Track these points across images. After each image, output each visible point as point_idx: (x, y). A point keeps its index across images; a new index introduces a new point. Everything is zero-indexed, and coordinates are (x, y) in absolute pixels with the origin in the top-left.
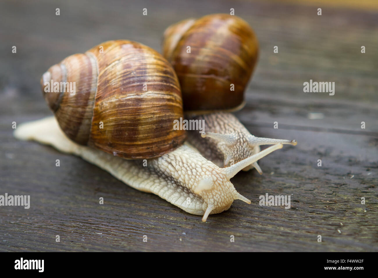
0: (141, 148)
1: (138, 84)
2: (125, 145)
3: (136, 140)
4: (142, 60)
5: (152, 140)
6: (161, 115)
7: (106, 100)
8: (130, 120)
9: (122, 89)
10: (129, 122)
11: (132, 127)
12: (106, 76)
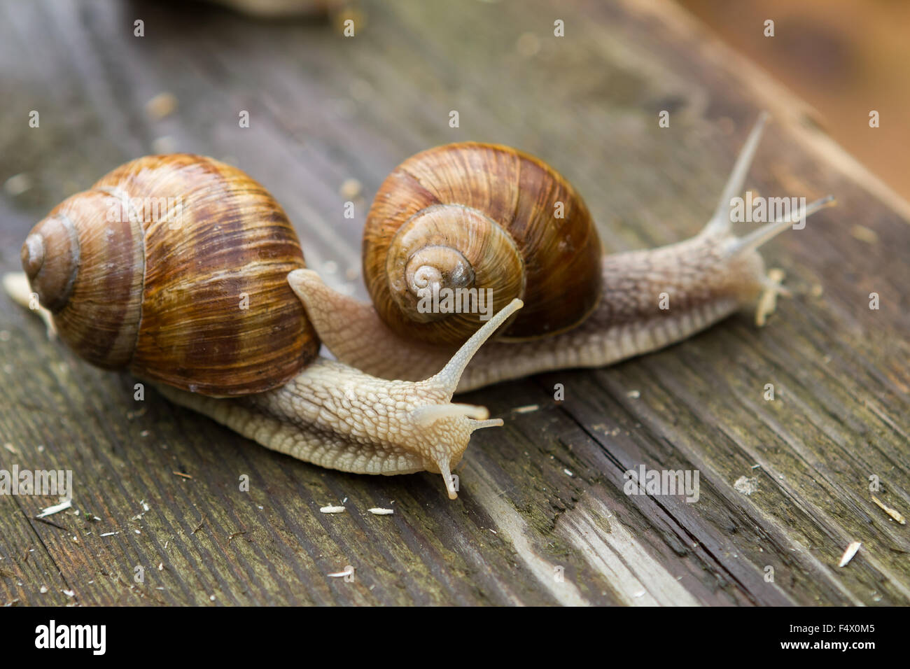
0: (245, 374)
1: (231, 249)
2: (213, 371)
3: (235, 360)
4: (227, 199)
5: (266, 355)
6: (280, 306)
7: (169, 286)
8: (221, 323)
9: (200, 262)
10: (220, 327)
11: (227, 337)
12: (163, 237)
